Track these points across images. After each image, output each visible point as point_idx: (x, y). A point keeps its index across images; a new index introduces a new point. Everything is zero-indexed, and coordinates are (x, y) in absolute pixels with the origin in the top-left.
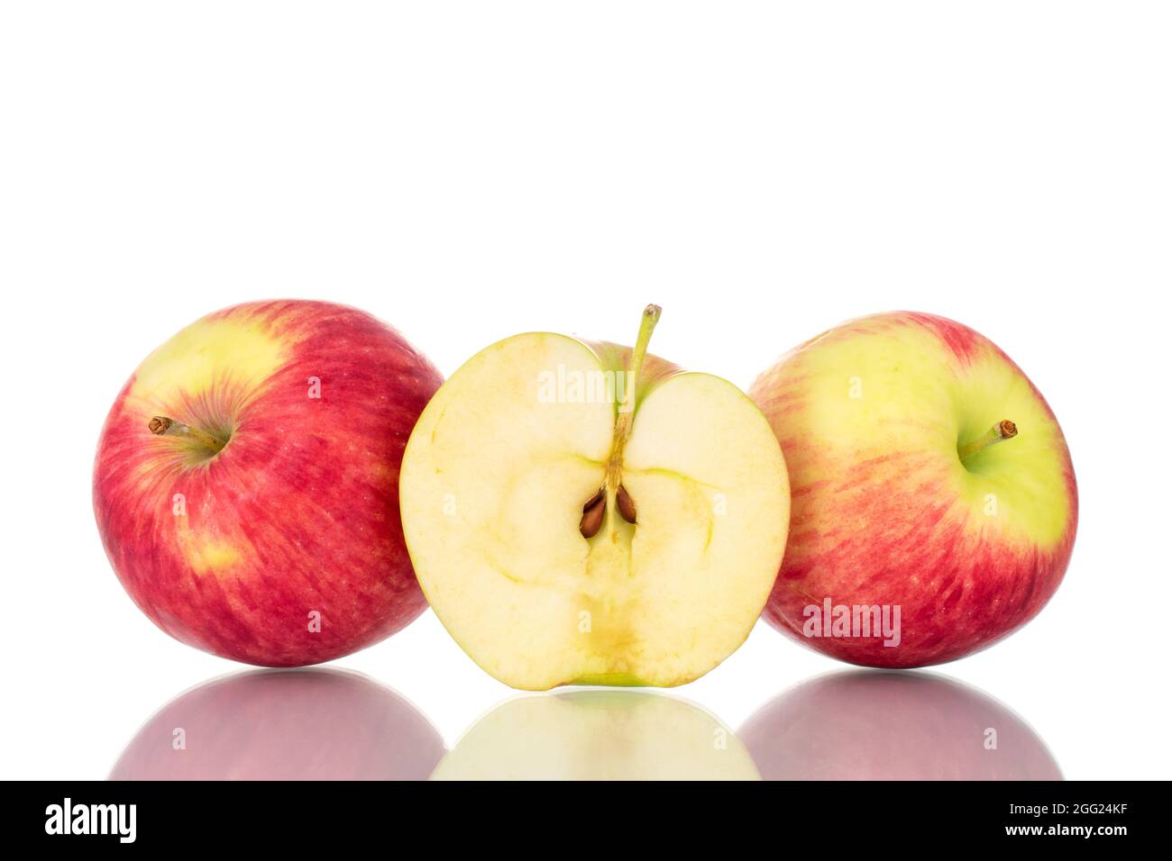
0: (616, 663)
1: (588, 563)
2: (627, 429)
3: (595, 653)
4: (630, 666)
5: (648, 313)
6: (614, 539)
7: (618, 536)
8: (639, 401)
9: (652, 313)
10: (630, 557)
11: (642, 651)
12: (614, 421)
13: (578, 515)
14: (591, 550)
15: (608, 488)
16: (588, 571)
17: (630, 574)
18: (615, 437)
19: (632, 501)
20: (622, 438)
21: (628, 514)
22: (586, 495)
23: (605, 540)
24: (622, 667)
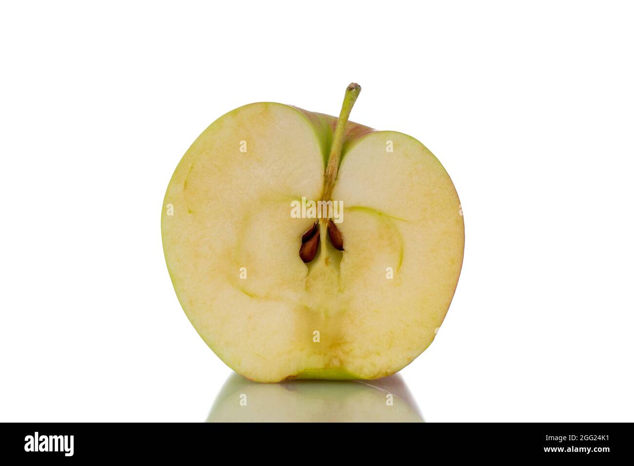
0: (330, 360)
1: (307, 282)
2: (334, 176)
3: (314, 353)
4: (342, 362)
5: (350, 89)
6: (327, 262)
7: (330, 260)
8: (343, 154)
9: (354, 90)
10: (339, 277)
11: (351, 350)
12: (324, 171)
13: (298, 245)
14: (309, 271)
15: (320, 223)
16: (307, 288)
17: (340, 290)
18: (325, 182)
19: (339, 232)
20: (330, 183)
21: (337, 243)
22: (304, 229)
23: (320, 264)
24: (336, 363)
